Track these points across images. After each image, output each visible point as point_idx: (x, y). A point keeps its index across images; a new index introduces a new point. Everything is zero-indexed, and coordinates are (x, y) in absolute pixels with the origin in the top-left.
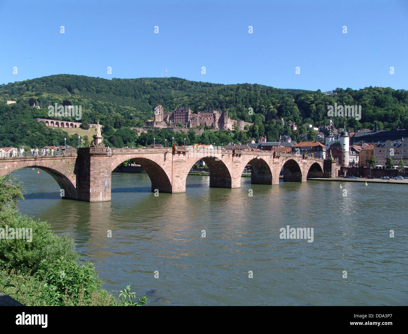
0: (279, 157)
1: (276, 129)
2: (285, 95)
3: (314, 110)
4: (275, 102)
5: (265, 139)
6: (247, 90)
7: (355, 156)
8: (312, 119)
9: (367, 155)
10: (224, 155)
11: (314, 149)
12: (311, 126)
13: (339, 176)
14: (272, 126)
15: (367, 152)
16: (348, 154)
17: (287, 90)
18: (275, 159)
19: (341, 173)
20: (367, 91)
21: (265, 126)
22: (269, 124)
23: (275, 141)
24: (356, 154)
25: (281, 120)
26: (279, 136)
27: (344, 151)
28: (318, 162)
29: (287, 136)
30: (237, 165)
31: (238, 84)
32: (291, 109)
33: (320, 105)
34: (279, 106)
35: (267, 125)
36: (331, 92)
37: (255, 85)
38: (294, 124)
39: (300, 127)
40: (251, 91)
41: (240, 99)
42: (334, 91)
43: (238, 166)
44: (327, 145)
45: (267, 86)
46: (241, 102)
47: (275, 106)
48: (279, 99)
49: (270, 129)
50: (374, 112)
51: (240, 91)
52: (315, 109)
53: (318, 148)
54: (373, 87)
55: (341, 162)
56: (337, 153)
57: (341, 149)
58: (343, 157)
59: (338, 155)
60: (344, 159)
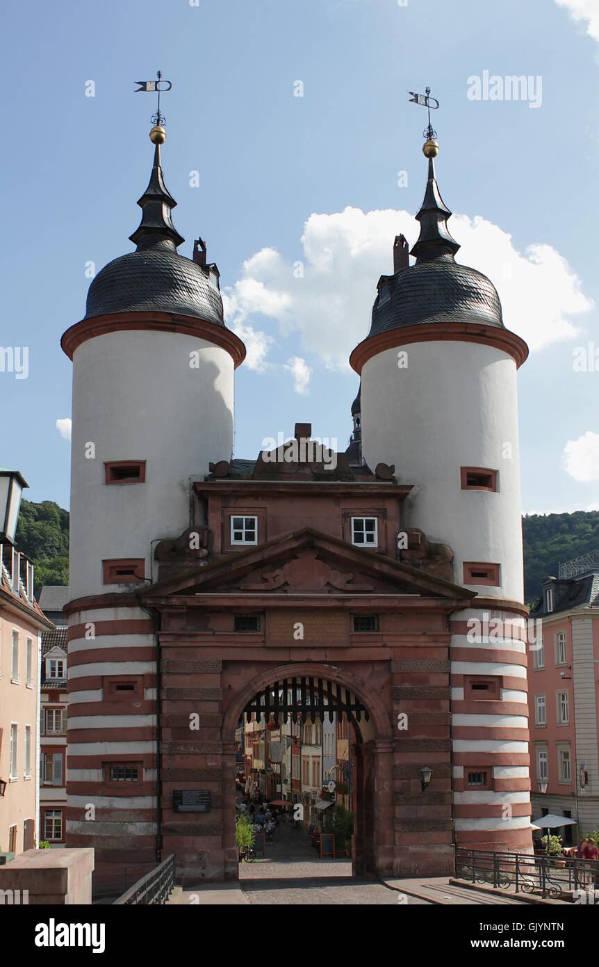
56: (339, 630)
57: (436, 554)
58: (469, 707)
59: (365, 674)
60: (488, 734)
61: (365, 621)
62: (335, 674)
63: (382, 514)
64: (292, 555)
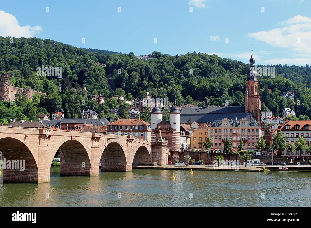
0: (99, 138)
1: (77, 102)
2: (87, 57)
3: (126, 79)
4: (75, 65)
5: (62, 114)
6: (36, 47)
7: (185, 138)
8: (123, 89)
9: (200, 136)
10: (27, 136)
11: (136, 128)
12: (122, 99)
13: (169, 163)
14: (72, 96)
15: (200, 132)
16: (180, 135)
17: (90, 50)
18: (94, 141)
19: (170, 159)
20: (190, 57)
21: (62, 97)
22: (67, 94)
23: (76, 117)
24: (186, 135)
25: (83, 89)
26: (82, 111)
27: (174, 131)
28: (145, 146)
29: (92, 111)
30: (46, 150)
31: (22, 38)
32: (96, 75)
33: (134, 73)
34: (80, 71)
35: (65, 96)
36: (147, 56)
37: (47, 42)
38: (101, 95)
39: (108, 99)
40: (41, 48)
41: (25, 58)
42: (150, 56)
43: (47, 152)
44: (154, 123)
45: (64, 44)
46: (27, 62)
47: (74, 71)
48: (80, 61)
49: (69, 101)
50: (199, 83)
51: (25, 48)
52: (127, 77)
53: (142, 128)
54: (197, 53)
55: (171, 144)
56: (165, 134)
57: (171, 129)
58: (174, 139)
59: (167, 137)
60: (175, 141)
61: (167, 133)
62: (165, 137)
63: (168, 126)
64: (163, 129)
